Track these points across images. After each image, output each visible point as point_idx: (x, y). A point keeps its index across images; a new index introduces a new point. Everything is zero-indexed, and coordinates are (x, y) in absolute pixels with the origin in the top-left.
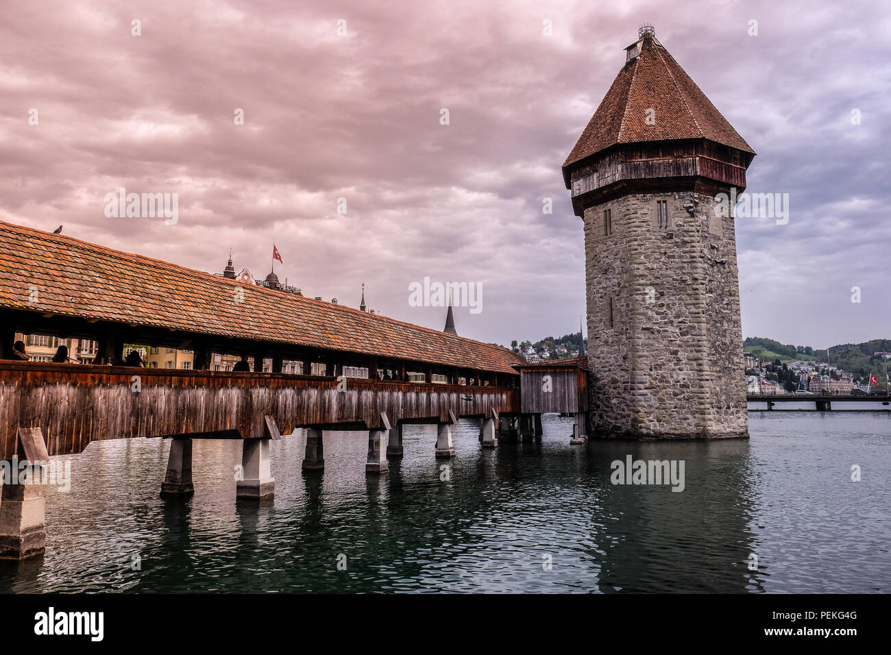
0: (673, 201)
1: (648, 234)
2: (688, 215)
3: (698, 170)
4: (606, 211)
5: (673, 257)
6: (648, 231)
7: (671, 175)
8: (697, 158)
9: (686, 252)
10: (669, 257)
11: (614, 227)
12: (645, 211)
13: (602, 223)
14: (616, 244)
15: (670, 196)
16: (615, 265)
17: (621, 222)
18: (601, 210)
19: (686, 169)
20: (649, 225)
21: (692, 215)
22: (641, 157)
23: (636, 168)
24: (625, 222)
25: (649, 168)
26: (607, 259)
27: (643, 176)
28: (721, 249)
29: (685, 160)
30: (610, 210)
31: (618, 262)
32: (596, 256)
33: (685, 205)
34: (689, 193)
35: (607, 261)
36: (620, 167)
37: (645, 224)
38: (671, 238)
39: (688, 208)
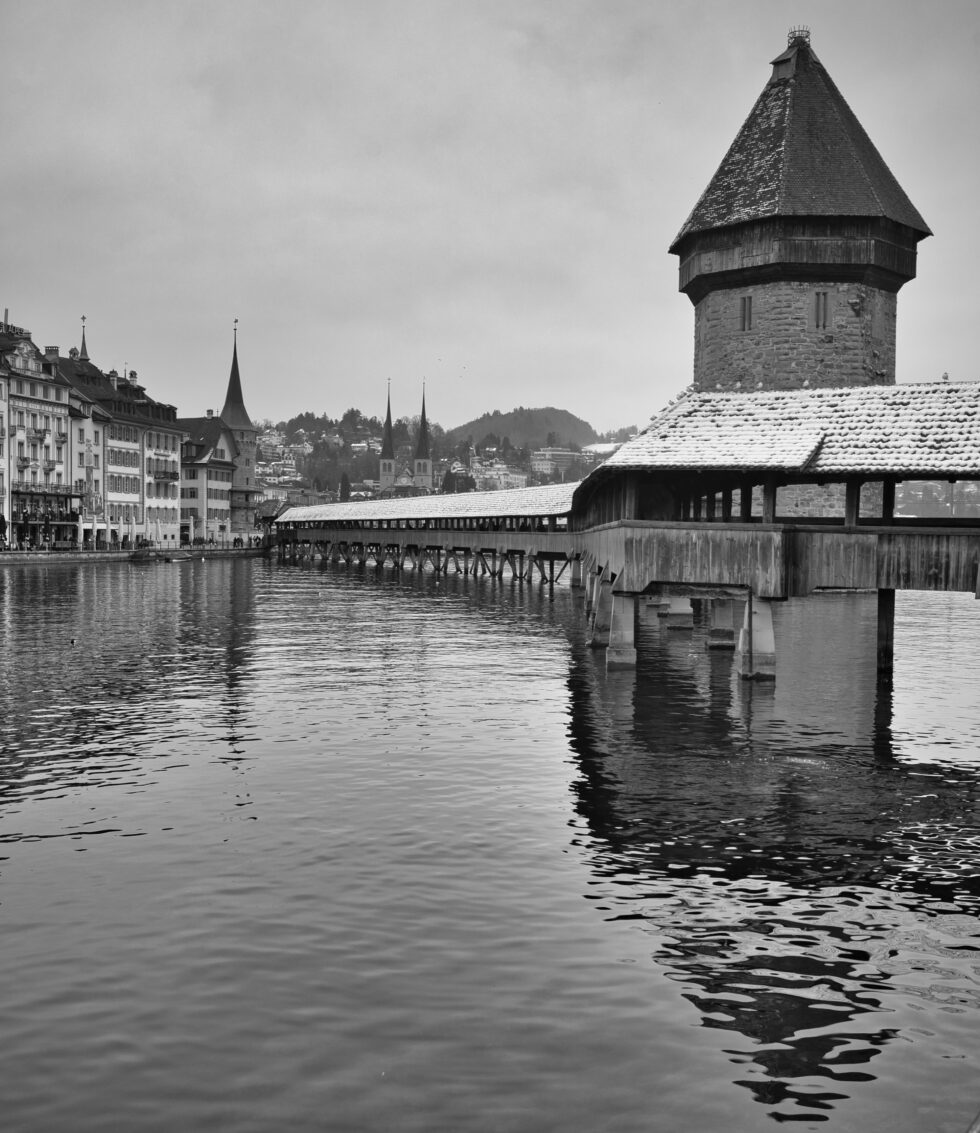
0: (835, 294)
1: (802, 335)
2: (852, 313)
3: (872, 257)
4: (744, 299)
5: (831, 366)
6: (803, 331)
7: (839, 261)
8: (873, 242)
9: (847, 361)
10: (827, 366)
11: (755, 321)
12: (800, 304)
13: (738, 312)
14: (757, 344)
15: (832, 287)
16: (754, 371)
17: (766, 315)
18: (736, 296)
19: (858, 255)
20: (804, 323)
21: (858, 314)
22: (803, 234)
23: (796, 249)
24: (774, 317)
25: (814, 250)
26: (742, 362)
27: (805, 260)
28: (882, 356)
29: (858, 243)
30: (750, 298)
31: (759, 368)
32: (726, 356)
33: (850, 301)
34: (856, 285)
35: (743, 364)
36: (776, 246)
37: (799, 321)
38: (830, 342)
39: (853, 305)
